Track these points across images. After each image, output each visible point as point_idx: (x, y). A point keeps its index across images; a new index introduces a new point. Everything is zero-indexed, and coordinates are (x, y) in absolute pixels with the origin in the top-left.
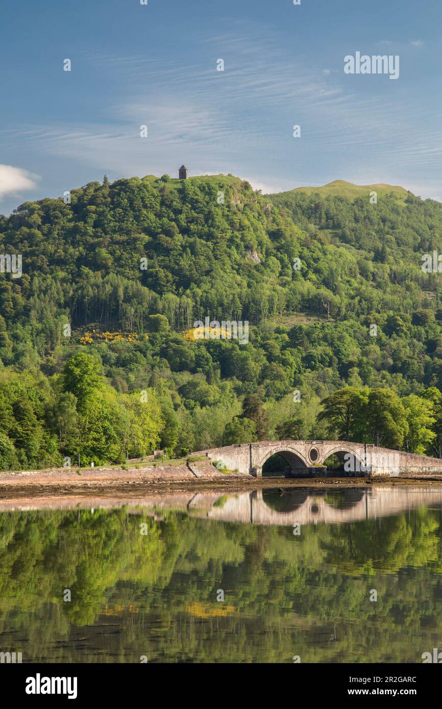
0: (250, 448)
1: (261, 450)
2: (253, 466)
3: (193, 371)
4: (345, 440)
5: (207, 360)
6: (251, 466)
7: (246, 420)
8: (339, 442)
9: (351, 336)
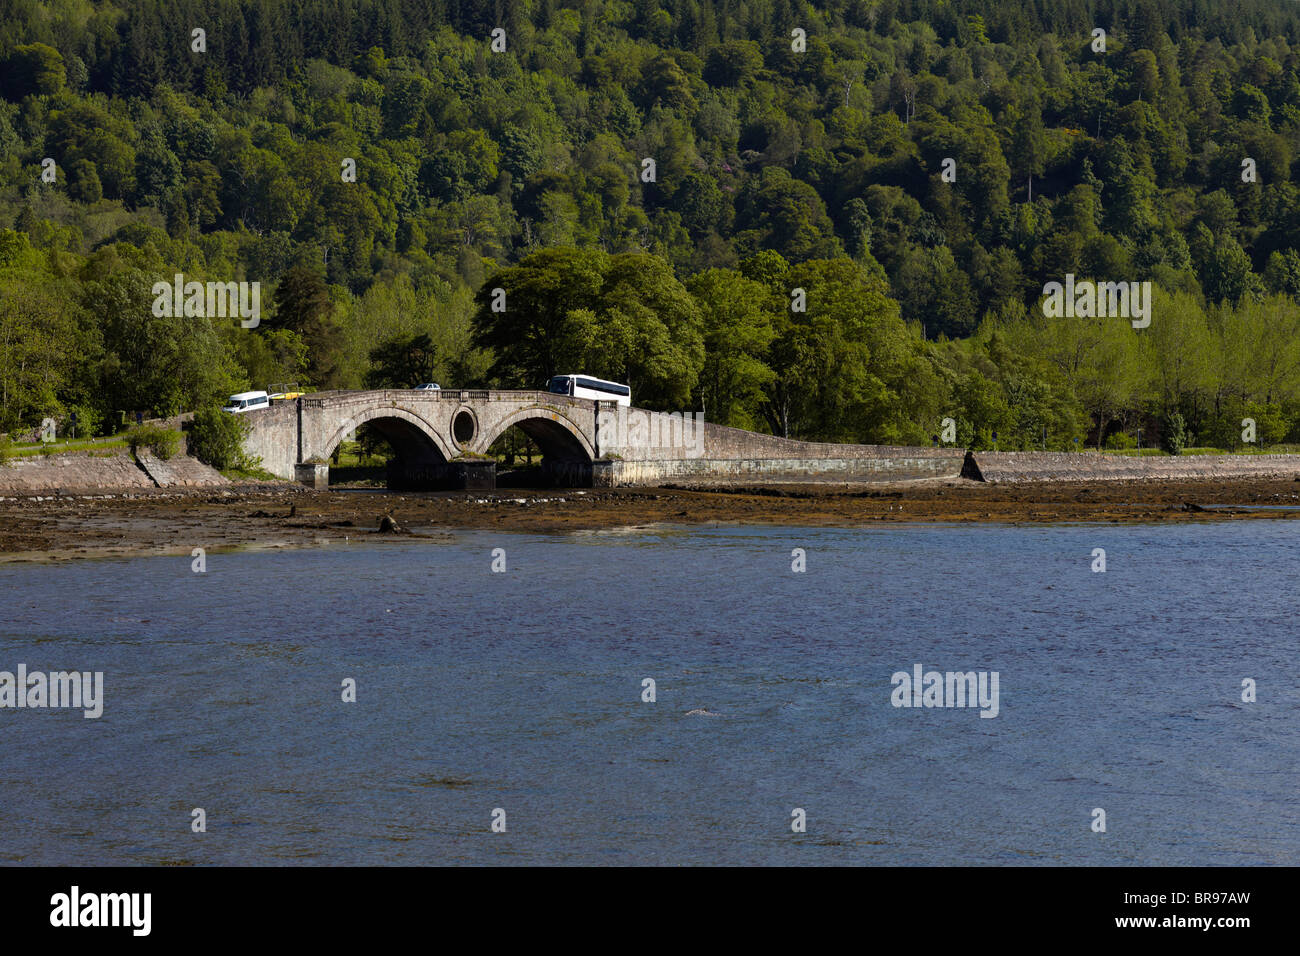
0: (299, 410)
1: (327, 415)
2: (306, 457)
3: (132, 202)
4: (545, 389)
5: (168, 170)
6: (300, 458)
7: (284, 334)
8: (529, 394)
9: (547, 111)
